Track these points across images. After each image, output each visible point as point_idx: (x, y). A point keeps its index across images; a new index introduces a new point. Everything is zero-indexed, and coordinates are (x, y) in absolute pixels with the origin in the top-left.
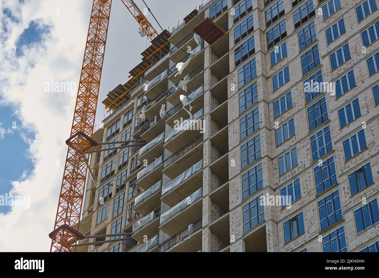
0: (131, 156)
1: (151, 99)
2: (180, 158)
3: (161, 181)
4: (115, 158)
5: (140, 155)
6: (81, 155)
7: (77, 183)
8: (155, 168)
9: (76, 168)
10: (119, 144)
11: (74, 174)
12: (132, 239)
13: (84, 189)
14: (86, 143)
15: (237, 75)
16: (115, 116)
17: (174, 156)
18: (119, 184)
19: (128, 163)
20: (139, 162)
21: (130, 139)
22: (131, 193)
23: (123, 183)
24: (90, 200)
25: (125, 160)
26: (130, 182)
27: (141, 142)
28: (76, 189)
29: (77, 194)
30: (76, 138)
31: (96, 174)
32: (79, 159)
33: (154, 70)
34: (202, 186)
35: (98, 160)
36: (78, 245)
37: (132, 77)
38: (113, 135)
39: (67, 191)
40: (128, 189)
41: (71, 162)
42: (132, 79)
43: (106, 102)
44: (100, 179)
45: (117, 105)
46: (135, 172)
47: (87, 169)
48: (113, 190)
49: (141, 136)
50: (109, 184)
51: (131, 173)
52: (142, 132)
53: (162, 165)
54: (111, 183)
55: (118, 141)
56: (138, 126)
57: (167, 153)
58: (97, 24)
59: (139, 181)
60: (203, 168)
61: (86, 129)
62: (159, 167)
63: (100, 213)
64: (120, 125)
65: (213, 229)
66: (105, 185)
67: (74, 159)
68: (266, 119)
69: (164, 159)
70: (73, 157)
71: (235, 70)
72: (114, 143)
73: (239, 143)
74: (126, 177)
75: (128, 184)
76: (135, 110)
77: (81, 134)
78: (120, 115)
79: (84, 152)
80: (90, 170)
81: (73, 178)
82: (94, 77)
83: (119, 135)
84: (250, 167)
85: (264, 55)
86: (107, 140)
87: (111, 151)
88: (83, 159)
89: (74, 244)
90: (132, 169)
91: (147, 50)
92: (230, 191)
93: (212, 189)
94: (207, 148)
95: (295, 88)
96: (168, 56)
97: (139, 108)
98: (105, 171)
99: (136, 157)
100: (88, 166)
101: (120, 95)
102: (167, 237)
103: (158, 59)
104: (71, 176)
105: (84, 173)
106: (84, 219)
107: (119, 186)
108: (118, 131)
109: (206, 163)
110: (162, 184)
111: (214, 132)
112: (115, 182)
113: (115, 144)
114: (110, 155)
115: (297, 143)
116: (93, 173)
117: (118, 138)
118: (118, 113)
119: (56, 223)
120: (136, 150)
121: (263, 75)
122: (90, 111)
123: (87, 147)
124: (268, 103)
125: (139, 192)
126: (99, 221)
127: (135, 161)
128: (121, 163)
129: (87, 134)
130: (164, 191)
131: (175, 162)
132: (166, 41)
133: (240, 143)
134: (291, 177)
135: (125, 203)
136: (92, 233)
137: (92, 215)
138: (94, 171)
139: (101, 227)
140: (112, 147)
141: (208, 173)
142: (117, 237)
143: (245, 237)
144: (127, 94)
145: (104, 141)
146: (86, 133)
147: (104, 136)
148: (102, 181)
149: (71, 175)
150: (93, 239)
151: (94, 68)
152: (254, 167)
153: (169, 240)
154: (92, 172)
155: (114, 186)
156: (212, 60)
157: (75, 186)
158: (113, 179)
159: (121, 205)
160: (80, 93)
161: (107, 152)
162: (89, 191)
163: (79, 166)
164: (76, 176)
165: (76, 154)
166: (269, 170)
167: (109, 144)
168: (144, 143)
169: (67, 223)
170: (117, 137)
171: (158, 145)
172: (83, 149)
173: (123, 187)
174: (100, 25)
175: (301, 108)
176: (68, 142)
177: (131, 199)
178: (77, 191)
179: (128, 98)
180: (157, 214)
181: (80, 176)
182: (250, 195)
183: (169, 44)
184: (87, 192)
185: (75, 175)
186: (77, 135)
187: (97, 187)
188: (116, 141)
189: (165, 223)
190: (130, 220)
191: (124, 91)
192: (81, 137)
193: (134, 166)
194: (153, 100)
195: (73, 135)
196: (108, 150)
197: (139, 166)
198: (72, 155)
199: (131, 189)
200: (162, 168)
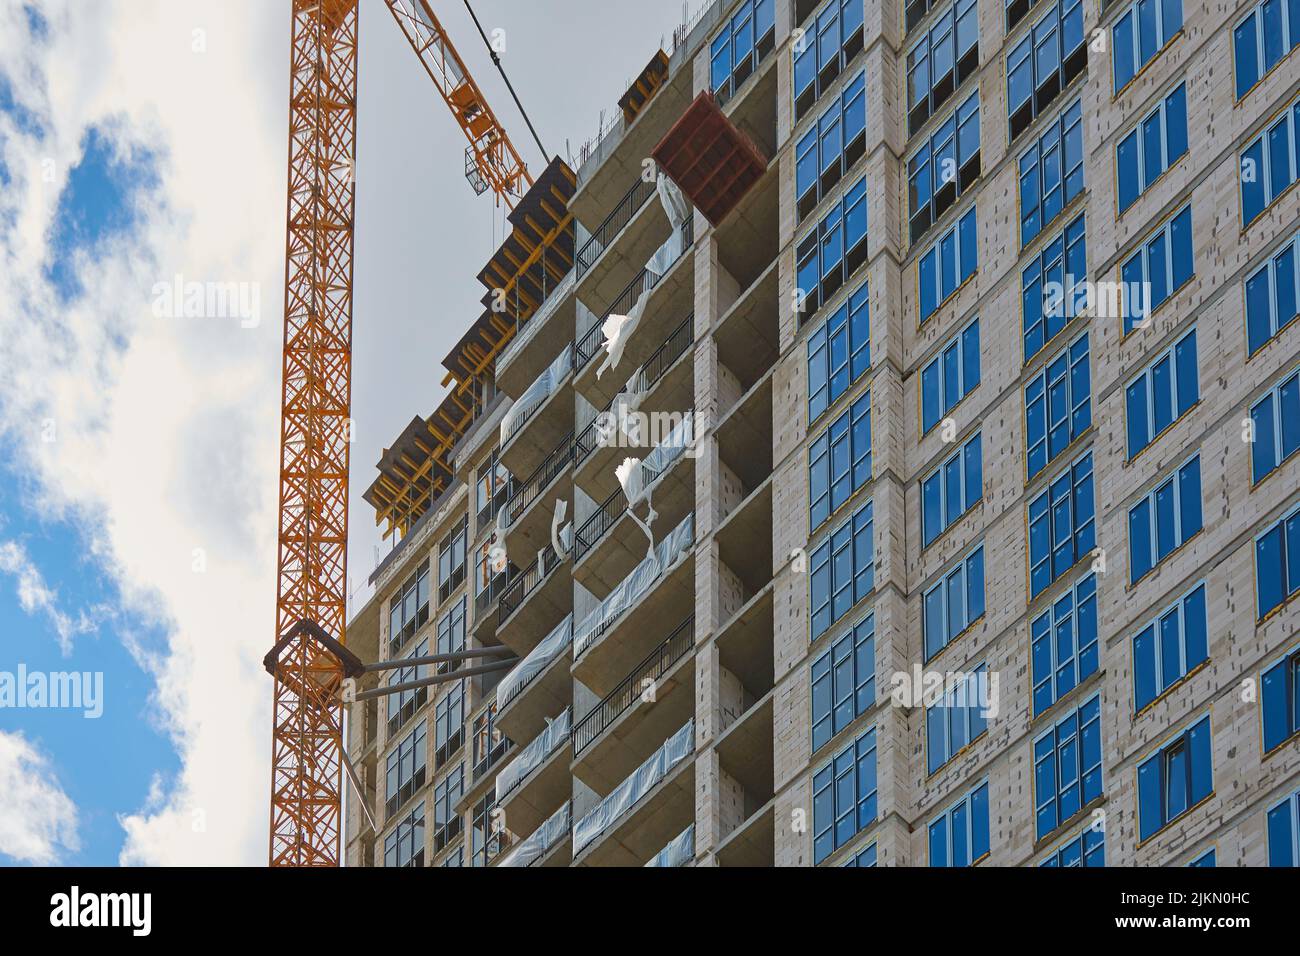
0: (473, 710)
1: (524, 476)
2: (624, 716)
3: (567, 803)
4: (422, 721)
5: (499, 708)
6: (318, 712)
7: (315, 820)
8: (548, 757)
9: (306, 763)
10: (433, 664)
11: (305, 784)
13: (338, 837)
14: (327, 664)
15: (802, 366)
16: (409, 552)
17: (606, 706)
18: (442, 820)
19: (464, 741)
20: (497, 732)
21: (464, 643)
22: (482, 850)
23: (453, 815)
25: (456, 728)
26: (477, 812)
27: (501, 655)
28: (315, 839)
29: (319, 858)
30: (295, 644)
31: (372, 787)
32: (314, 727)
33: (527, 350)
34: (693, 820)
35: (370, 732)
37: (454, 383)
38: (410, 631)
39: (290, 847)
40: (472, 838)
41: (289, 740)
42: (455, 391)
43: (376, 496)
44: (385, 803)
45: (414, 506)
46: (489, 772)
47: (340, 766)
48: (426, 839)
49: (497, 632)
50: (414, 820)
51: (476, 776)
52: (500, 616)
53: (570, 741)
54: (418, 817)
55: (428, 655)
56: (486, 592)
57: (584, 697)
58: (316, 136)
59: (504, 804)
60: (694, 752)
61: (322, 610)
62: (559, 752)
64: (430, 591)
66: (399, 822)
67: (297, 727)
68: (894, 550)
69: (575, 723)
70: (294, 719)
71: (797, 339)
72: (415, 663)
73: (806, 654)
74: (462, 794)
75: (468, 816)
76: (472, 524)
77: (307, 628)
78: (425, 548)
79: (325, 700)
80: (351, 768)
81: (301, 800)
82: (329, 387)
83: (428, 631)
84: (838, 744)
85: (897, 271)
86: (395, 653)
87: (410, 695)
88: (324, 727)
90: (479, 762)
91: (499, 257)
92: (777, 836)
93: (724, 828)
94: (708, 673)
95: (994, 415)
96: (570, 282)
97: (486, 517)
98: (396, 769)
99: (486, 717)
100: (343, 755)
101: (420, 464)
103: (539, 301)
104: (295, 793)
105: (335, 781)
107: (441, 825)
108: (423, 615)
109: (704, 734)
110: (571, 813)
111: (729, 609)
112: (429, 811)
113: (419, 667)
114: (408, 711)
115: (989, 646)
116: (360, 780)
117: (428, 642)
118: (418, 540)
120: (485, 690)
121: (890, 361)
122: (328, 533)
123: (333, 684)
124: (905, 486)
125: (505, 846)
127: (486, 731)
128: (442, 741)
129: (327, 629)
130: (579, 840)
131: (607, 732)
132: (563, 212)
133: (809, 654)
134: (962, 779)
138: (363, 773)
140: (410, 679)
141: (710, 771)
144: (444, 457)
145: (384, 656)
146: (324, 626)
147: (382, 636)
148: (392, 808)
149: (295, 787)
151: (325, 348)
152: (852, 742)
154: (359, 775)
155: (429, 825)
156: (721, 299)
157: (311, 829)
158: (424, 798)
160: (290, 458)
161: (395, 697)
162: (356, 846)
163: (317, 754)
164: (312, 792)
165: (303, 710)
166: (898, 752)
167: (401, 665)
168: (508, 660)
170: (422, 639)
171: (552, 665)
172: (320, 688)
173: (455, 827)
174: (328, 144)
175: (1010, 500)
176: (271, 662)
178: (319, 849)
179: (445, 477)
181: (321, 793)
182: (835, 849)
183: (572, 225)
184: (349, 849)
185: (306, 789)
186: (296, 635)
187: (377, 830)
188: (420, 655)
191: (433, 444)
192: (309, 642)
193: (484, 751)
194: (529, 482)
195: (284, 633)
196: (401, 689)
197: (500, 751)
198: (289, 714)
199: (480, 834)
200: (571, 753)
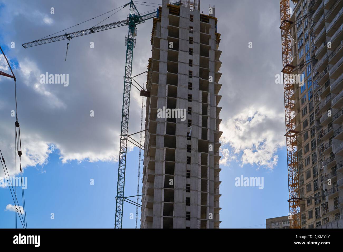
0: (309, 21)
2: (333, 11)
3: (324, 27)
4: (302, 26)
5: (313, 19)
6: (287, 31)
8: (321, 22)
9: (286, 38)
12: (316, 59)
13: (291, 46)
14: (288, 24)
16: (298, 5)
17: (329, 11)
18: (306, 38)
19: (308, 26)
20: (313, 22)
21: (307, 13)
23: (307, 36)
24: (295, 50)
25: (307, 24)
27: (313, 12)
28: (288, 47)
29: (289, 50)
30: (284, 24)
31: (295, 37)
32: (287, 33)
35: (294, 30)
36: (294, 71)
38: (299, 15)
39: (285, 50)
40: (310, 38)
41: (284, 36)
46: (312, 28)
47: (291, 37)
48: (303, 41)
49: (312, 9)
50: (302, 39)
51: (310, 29)
52: (312, 7)
53: (324, 18)
55: (302, 17)
56: (310, 5)
57: (326, 11)
59: (315, 31)
61: (287, 18)
62: (322, 20)
63: (300, 54)
64: (301, 8)
67: (285, 34)
69: (325, 15)
74: (308, 32)
75: (310, 35)
78: (300, 3)
86: (297, 19)
87: (300, 23)
89: (292, 71)
98: (298, 34)
99: (311, 21)
100: (291, 35)
105: (290, 39)
106: (294, 59)
108: (301, 12)
112: (304, 37)
113: (301, 19)
119: (283, 65)
120: (310, 18)
122: (287, 7)
125: (315, 37)
126: (300, 58)
127: (311, 23)
128: (305, 27)
129: (288, 20)
130: (327, 31)
131: (330, 14)
135: (310, 45)
136: (298, 64)
137: (296, 57)
139: (301, 60)
140: (300, 21)
142: (309, 61)
147: (295, 17)
148: (298, 39)
149: (285, 42)
150: (299, 66)
153: (332, 53)
154: (293, 37)
155: (304, 39)
157: (287, 46)
159: (308, 46)
162: (293, 47)
163: (287, 36)
164: (287, 41)
165: (285, 32)
169: (287, 64)
170: (301, 15)
171: (321, 9)
172: (287, 28)
173: (308, 38)
176: (281, 28)
177: (312, 42)
180: (325, 44)
181: (289, 41)
186: (284, 22)
187: (296, 43)
190: (313, 52)
193: (311, 25)
195: (282, 23)
196: (298, 23)
197: (314, 25)
198: (283, 33)
199: (311, 37)
200: (324, 20)
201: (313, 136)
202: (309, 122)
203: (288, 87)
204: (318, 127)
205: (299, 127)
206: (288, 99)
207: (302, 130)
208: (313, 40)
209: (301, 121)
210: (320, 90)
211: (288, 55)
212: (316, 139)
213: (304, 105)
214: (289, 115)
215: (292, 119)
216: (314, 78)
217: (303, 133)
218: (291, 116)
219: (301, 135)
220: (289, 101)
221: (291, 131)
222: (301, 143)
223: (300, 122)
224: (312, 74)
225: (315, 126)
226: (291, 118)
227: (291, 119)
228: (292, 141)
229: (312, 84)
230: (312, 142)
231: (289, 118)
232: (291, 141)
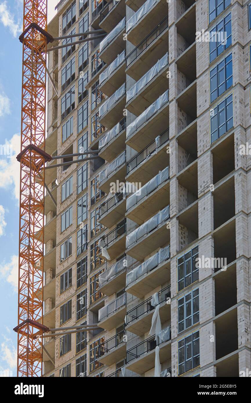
0: (91, 53)
2: (144, 52)
3: (124, 84)
4: (74, 57)
5: (100, 51)
6: (38, 55)
7: (37, 93)
8: (117, 68)
9: (34, 73)
10: (77, 37)
11: (33, 80)
12: (100, 158)
13: (45, 99)
14: (41, 38)
17: (138, 49)
18: (81, 91)
19: (88, 63)
20: (100, 60)
21: (88, 29)
22: (95, 101)
23: (85, 89)
24: (53, 113)
25: (85, 59)
26: (93, 88)
27: (101, 33)
28: (37, 100)
29: (39, 107)
30: (30, 32)
31: (57, 81)
32: (37, 61)
34: (168, 88)
35: (56, 61)
36: (47, 168)
38: (69, 25)
39: (29, 103)
40: (91, 97)
41: (28, 65)
44: (61, 86)
46: (97, 74)
47: (46, 74)
48: (75, 98)
49: (99, 25)
50: (71, 92)
51: (92, 75)
52: (100, 19)
53: (125, 62)
54: (73, 91)
55: (76, 33)
56: (95, 11)
57: (130, 47)
59: (102, 85)
60: (168, 64)
61: (39, 19)
62: (121, 66)
63: (65, 128)
64: (76, 11)
65: (180, 141)
66: (66, 93)
67: (31, 61)
69: (127, 55)
70: (30, 58)
72: (71, 36)
73: (207, 28)
74: (88, 82)
75: (90, 90)
77: (34, 26)
79: (40, 51)
80: (49, 74)
81: (32, 86)
83: (75, 25)
84: (219, 59)
86: (64, 34)
87: (69, 48)
88: (40, 60)
89: (43, 166)
90: (94, 70)
92: (198, 93)
93: (179, 90)
94: (173, 36)
98: (65, 74)
99: (96, 55)
100: (46, 70)
102: (134, 152)
104: (30, 84)
105: (44, 79)
106: (50, 136)
107: (81, 93)
108: (74, 20)
109: (172, 58)
110: (126, 88)
111: (180, 13)
112: (77, 88)
113: (73, 38)
114: (69, 54)
116: (52, 78)
117: (76, 29)
119: (22, 143)
120: (95, 45)
123: (43, 45)
125: (103, 99)
126: (65, 139)
127: (96, 60)
128: (81, 64)
129: (41, 26)
130: (129, 97)
131: (138, 58)
133: (208, 28)
135: (89, 114)
136: (60, 153)
137: (57, 131)
138: (53, 76)
139: (67, 145)
140: (70, 42)
141: (174, 70)
142: (85, 156)
143: (213, 148)
145: (60, 34)
146: (40, 25)
147: (60, 28)
148: (64, 88)
149: (30, 82)
150: (60, 159)
152: (224, 58)
153: (136, 157)
154: (52, 77)
155: (76, 93)
157: (36, 97)
158: (75, 84)
159: (85, 118)
161: (64, 49)
162: (51, 102)
163: (37, 70)
164: (36, 84)
165: (33, 55)
166: (240, 62)
167: (66, 38)
168: (104, 34)
169: (33, 143)
170: (73, 28)
171: (119, 35)
172: (38, 47)
173: (85, 94)
176: (22, 38)
177: (95, 109)
178: (39, 103)
180: (123, 127)
181: (39, 84)
182: (218, 96)
184: (49, 103)
185: (34, 83)
186: (30, 28)
187: (59, 96)
188: (73, 34)
189: (131, 137)
190: (95, 135)
192: (35, 31)
193: (95, 67)
195: (26, 28)
196: (66, 46)
197: (101, 66)
198: (28, 56)
200: (125, 66)
201: (81, 347)
202: (74, 309)
203: (30, 205)
204: (93, 329)
205: (52, 315)
206: (29, 236)
207: (57, 325)
208: (97, 106)
209: (57, 303)
210: (103, 238)
211: (35, 120)
212: (88, 356)
213: (66, 264)
214: (29, 279)
215: (35, 290)
216: (93, 202)
217: (58, 335)
218: (33, 284)
219: (53, 337)
220: (29, 241)
221: (29, 322)
222: (53, 359)
223: (53, 304)
224: (89, 191)
225: (88, 324)
226: (33, 286)
227: (33, 290)
228: (32, 349)
229: (89, 217)
230: (78, 361)
231: (29, 285)
232: (28, 349)
